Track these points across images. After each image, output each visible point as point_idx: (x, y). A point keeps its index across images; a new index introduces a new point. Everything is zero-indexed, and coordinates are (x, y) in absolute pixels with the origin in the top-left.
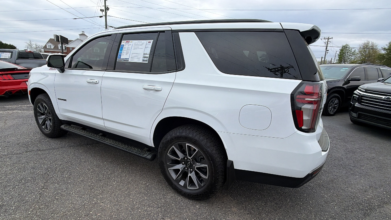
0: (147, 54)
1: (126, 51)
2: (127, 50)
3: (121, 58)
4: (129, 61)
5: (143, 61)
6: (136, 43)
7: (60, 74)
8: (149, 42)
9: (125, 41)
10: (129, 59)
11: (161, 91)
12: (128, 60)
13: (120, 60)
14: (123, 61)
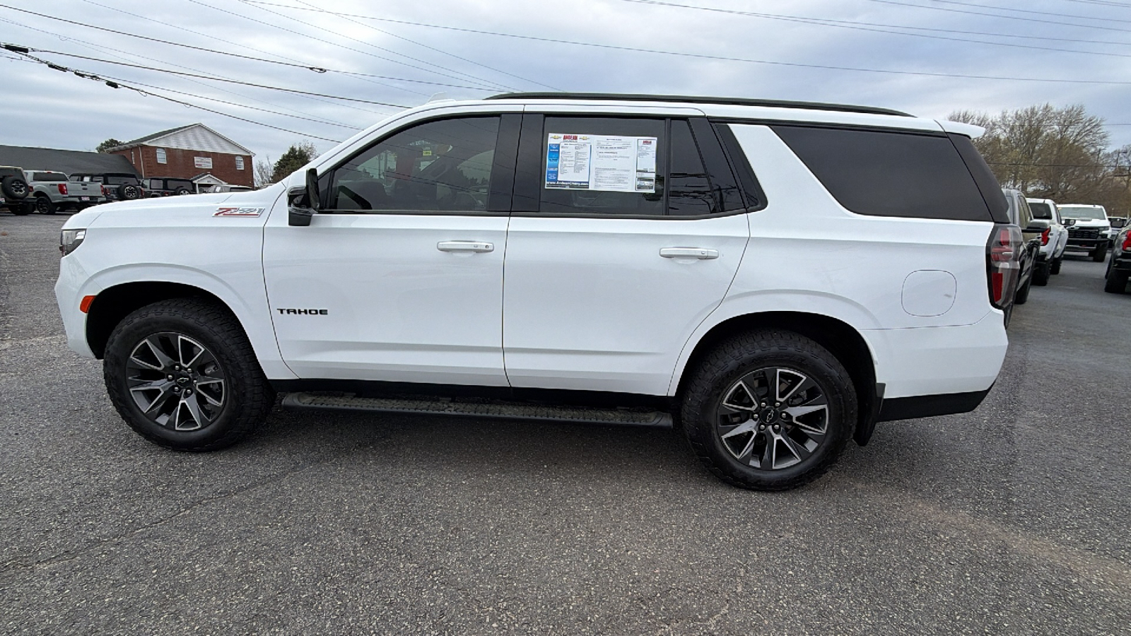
0: (647, 172)
1: (574, 163)
2: (577, 158)
3: (559, 179)
4: (591, 188)
5: (639, 187)
6: (602, 143)
7: (292, 229)
8: (645, 142)
9: (562, 135)
10: (588, 183)
11: (717, 257)
12: (588, 187)
13: (556, 185)
14: (567, 188)
